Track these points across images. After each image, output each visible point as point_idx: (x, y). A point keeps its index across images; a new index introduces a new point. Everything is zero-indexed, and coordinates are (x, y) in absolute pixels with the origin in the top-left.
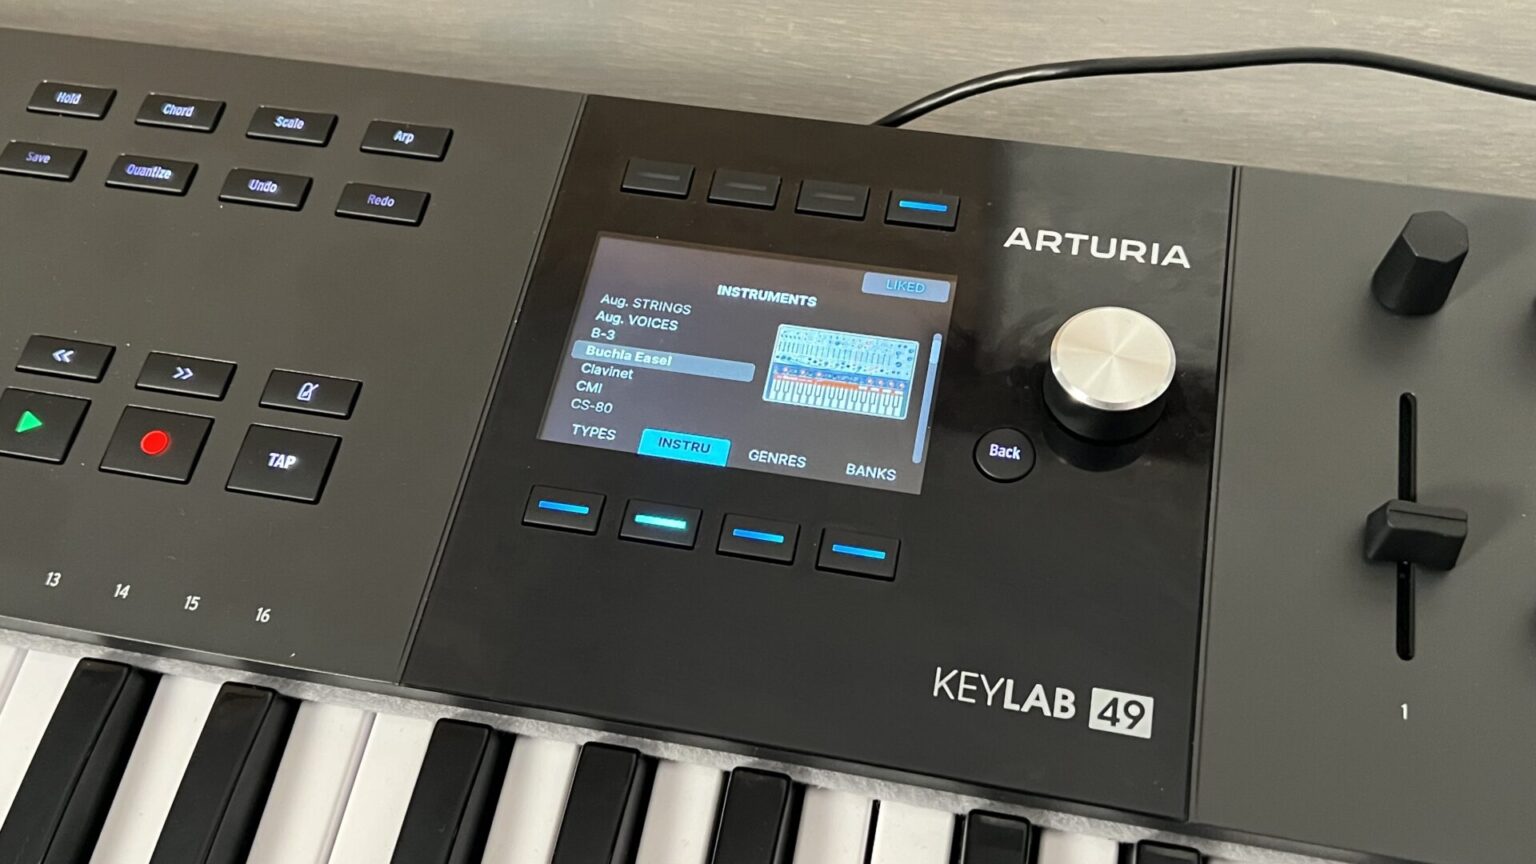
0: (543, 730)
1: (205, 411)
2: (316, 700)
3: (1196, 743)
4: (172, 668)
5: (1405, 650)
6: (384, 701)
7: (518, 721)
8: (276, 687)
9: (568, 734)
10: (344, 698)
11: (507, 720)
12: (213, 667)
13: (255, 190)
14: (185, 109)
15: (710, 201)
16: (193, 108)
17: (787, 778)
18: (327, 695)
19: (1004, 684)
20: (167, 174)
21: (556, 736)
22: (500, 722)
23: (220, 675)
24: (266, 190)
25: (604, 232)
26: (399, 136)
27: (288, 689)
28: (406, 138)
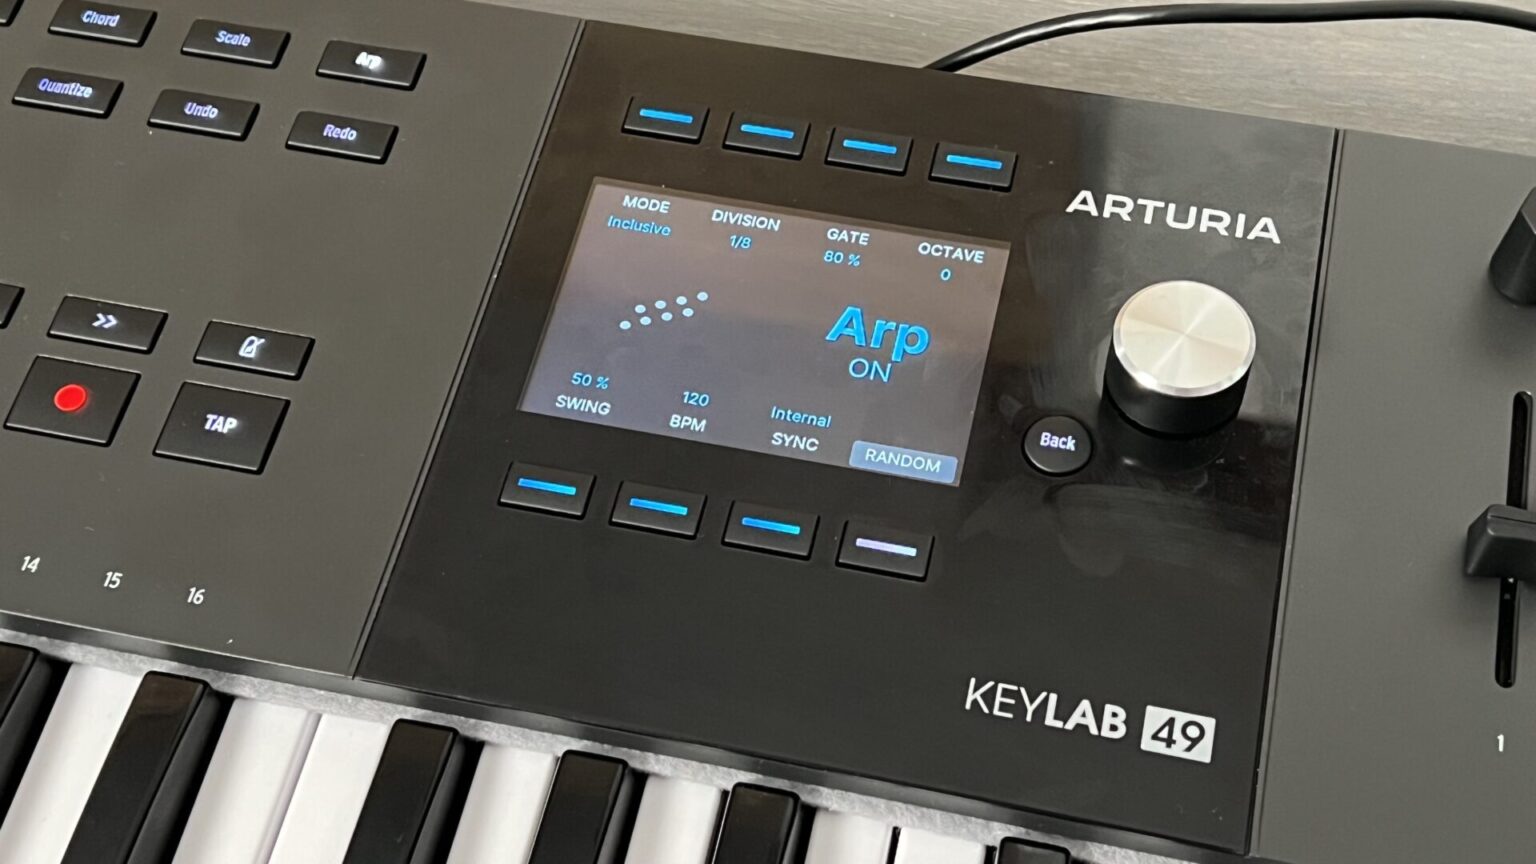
0: (516, 736)
1: (129, 365)
2: (253, 696)
3: (1261, 770)
4: (84, 656)
5: (1505, 674)
6: (332, 699)
7: (487, 726)
8: (208, 680)
9: (544, 742)
10: (286, 694)
11: (475, 725)
12: (134, 656)
13: (192, 115)
14: (109, 17)
15: (726, 147)
16: (118, 17)
17: (796, 797)
18: (266, 691)
19: (1046, 700)
20: (87, 92)
21: (530, 744)
22: (466, 726)
23: (141, 665)
24: (204, 115)
25: (601, 178)
27: (221, 683)
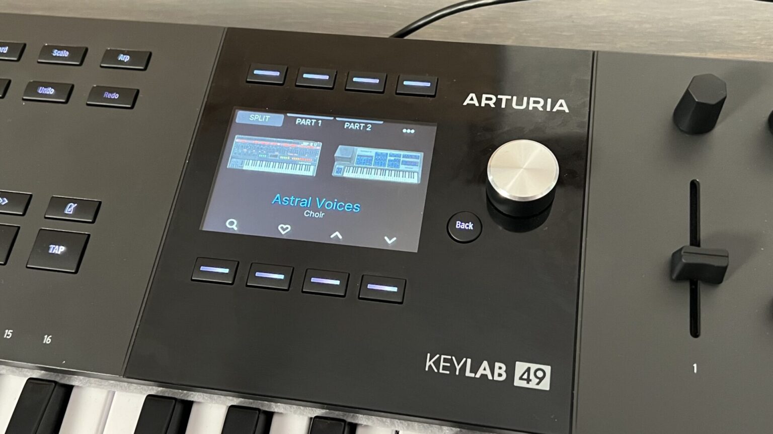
0: (206, 398)
1: (15, 222)
2: (80, 385)
3: (575, 392)
4: (1, 370)
5: (695, 331)
6: (118, 385)
7: (192, 394)
9: (220, 400)
14: (3, 48)
15: (296, 86)
16: (7, 48)
17: (344, 421)
21: (214, 401)
22: (182, 395)
23: (27, 373)
24: (48, 93)
25: (237, 107)
26: (122, 57)
27: (65, 380)
28: (125, 58)
